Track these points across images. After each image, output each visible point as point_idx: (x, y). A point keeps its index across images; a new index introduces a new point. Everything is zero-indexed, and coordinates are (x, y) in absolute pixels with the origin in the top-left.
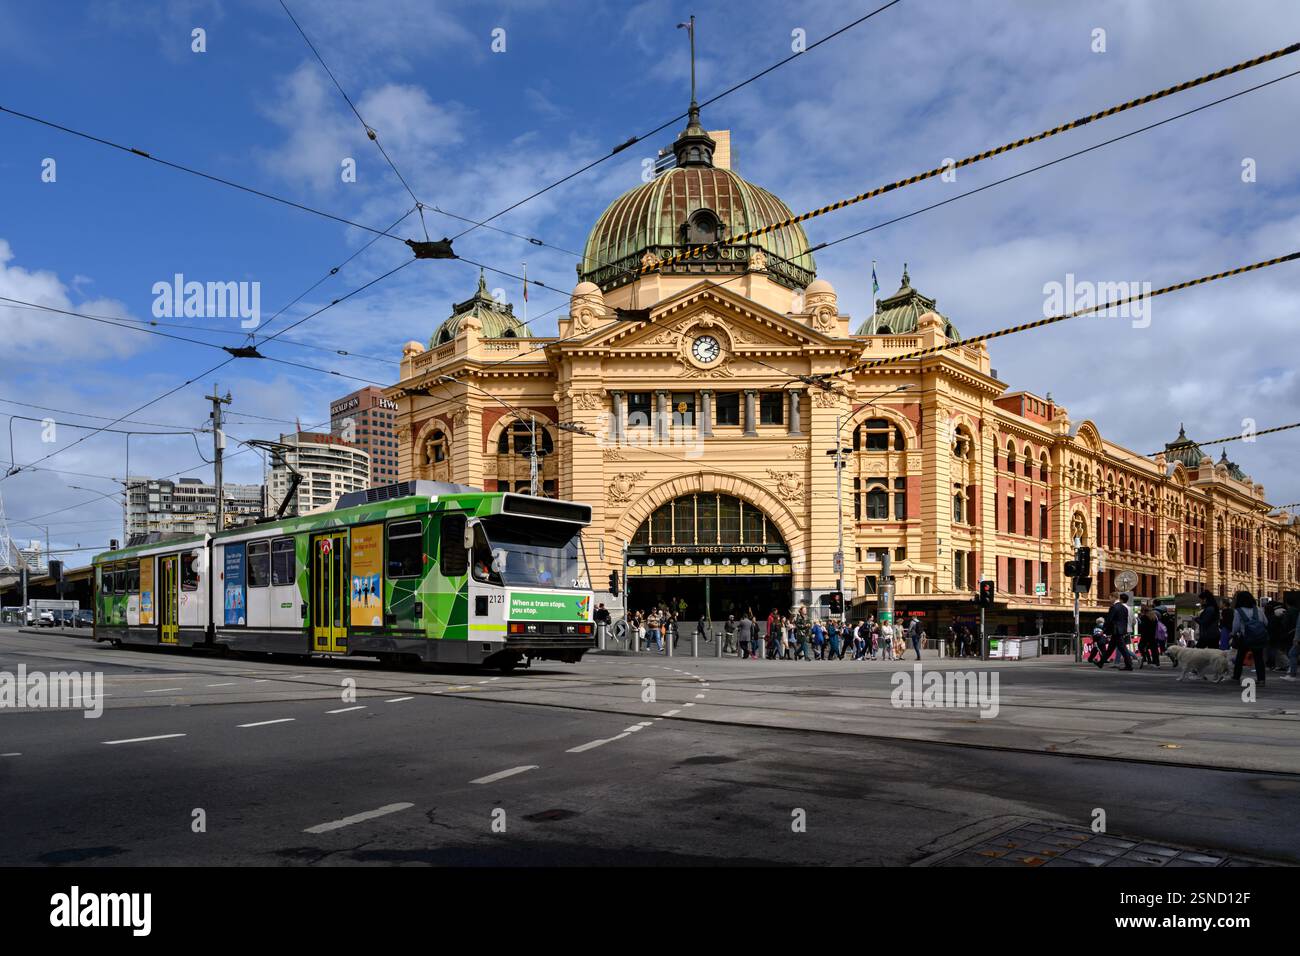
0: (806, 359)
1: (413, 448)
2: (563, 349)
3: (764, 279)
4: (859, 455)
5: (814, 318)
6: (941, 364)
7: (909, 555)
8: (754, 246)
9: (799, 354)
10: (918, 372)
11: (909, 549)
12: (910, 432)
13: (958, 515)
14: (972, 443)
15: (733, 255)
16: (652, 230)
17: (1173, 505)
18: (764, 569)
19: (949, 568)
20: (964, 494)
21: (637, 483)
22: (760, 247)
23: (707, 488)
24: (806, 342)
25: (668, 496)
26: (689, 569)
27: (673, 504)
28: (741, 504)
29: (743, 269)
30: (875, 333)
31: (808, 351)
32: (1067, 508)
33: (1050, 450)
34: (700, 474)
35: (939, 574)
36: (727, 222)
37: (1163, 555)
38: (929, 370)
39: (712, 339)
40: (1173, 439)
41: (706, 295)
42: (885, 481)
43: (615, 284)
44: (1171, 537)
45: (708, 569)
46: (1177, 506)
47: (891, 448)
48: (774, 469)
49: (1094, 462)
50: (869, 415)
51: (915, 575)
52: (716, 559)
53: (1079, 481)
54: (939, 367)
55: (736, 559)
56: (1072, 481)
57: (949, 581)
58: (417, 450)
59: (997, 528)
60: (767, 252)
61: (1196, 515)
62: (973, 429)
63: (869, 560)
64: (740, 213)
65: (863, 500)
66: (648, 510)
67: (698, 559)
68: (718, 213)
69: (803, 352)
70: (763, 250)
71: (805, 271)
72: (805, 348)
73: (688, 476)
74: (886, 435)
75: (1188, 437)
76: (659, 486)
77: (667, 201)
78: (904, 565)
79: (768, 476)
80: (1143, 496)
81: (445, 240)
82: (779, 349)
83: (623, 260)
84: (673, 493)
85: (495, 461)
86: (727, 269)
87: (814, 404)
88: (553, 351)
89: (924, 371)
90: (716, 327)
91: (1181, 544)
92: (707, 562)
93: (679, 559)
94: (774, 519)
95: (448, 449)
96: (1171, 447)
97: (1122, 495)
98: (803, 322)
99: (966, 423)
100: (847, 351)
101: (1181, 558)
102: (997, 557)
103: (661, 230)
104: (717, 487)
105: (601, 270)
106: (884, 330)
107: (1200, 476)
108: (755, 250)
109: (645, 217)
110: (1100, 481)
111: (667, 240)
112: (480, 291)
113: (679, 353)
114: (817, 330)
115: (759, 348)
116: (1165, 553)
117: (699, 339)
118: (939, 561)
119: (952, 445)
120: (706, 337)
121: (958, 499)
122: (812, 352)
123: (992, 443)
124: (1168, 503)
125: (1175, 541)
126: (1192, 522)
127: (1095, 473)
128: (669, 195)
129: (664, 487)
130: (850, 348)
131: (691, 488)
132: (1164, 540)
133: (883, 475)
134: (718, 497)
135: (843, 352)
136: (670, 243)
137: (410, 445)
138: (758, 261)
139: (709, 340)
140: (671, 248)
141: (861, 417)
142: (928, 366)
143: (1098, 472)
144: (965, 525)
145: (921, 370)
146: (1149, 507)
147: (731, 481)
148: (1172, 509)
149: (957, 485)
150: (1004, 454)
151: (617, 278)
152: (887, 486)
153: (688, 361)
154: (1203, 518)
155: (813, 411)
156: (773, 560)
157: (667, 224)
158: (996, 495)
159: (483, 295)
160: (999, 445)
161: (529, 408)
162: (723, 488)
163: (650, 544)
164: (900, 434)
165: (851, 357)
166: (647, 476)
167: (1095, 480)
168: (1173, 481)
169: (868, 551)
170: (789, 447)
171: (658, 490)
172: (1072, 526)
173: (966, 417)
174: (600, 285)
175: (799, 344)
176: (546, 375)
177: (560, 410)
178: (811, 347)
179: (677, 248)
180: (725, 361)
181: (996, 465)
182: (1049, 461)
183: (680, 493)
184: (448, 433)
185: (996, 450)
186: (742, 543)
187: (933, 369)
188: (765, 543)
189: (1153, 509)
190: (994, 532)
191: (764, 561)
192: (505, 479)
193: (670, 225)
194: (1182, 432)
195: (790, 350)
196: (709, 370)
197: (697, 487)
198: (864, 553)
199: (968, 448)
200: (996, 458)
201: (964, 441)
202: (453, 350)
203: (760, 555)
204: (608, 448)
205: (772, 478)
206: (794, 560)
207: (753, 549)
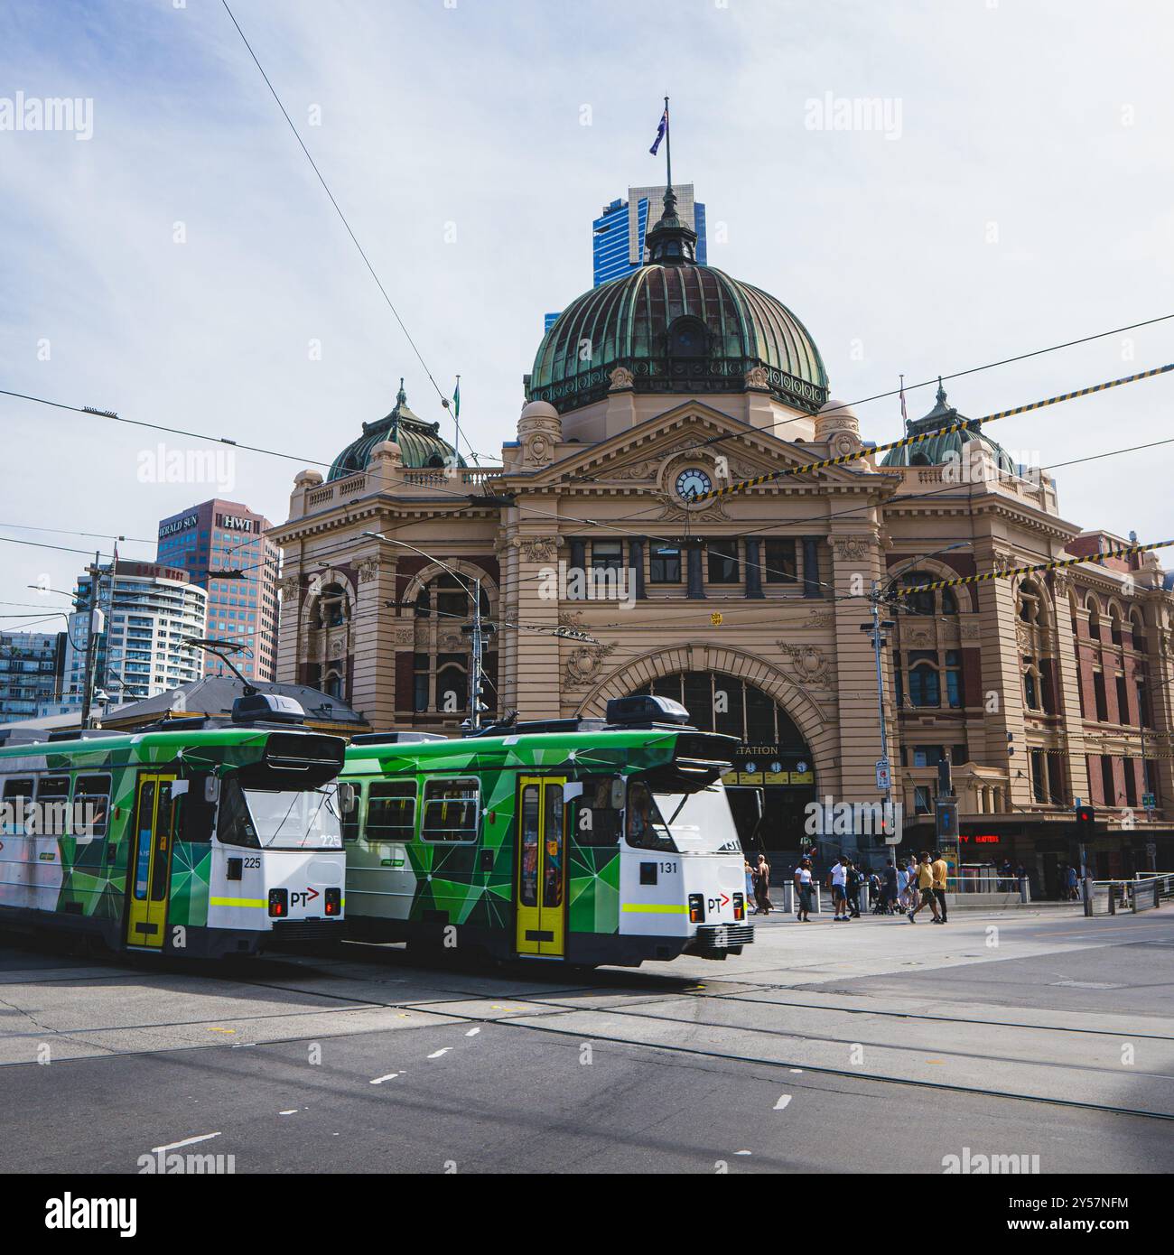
0: (823, 497)
1: (300, 607)
2: (509, 485)
3: (767, 399)
5: (832, 447)
6: (996, 504)
7: (971, 757)
8: (752, 360)
9: (815, 492)
10: (967, 513)
11: (971, 748)
12: (963, 593)
13: (1032, 702)
14: (1041, 604)
15: (726, 370)
16: (623, 340)
18: (777, 777)
19: (1025, 773)
20: (1037, 670)
21: (606, 660)
22: (760, 360)
23: (699, 666)
24: (823, 477)
25: (645, 677)
27: (652, 688)
28: (744, 687)
29: (739, 387)
30: (907, 463)
31: (826, 488)
34: (689, 648)
35: (1013, 783)
36: (716, 331)
38: (980, 510)
39: (702, 472)
41: (693, 419)
42: (933, 654)
43: (575, 403)
47: (939, 611)
48: (788, 641)
50: (908, 568)
54: (992, 508)
57: (1027, 791)
58: (306, 610)
59: (1083, 716)
60: (769, 367)
62: (1043, 586)
63: (918, 764)
64: (732, 321)
65: (905, 679)
68: (705, 320)
69: (820, 489)
70: (763, 364)
71: (816, 387)
72: (822, 485)
73: (673, 650)
74: (932, 593)
76: (634, 664)
77: (641, 305)
79: (778, 650)
82: (789, 486)
83: (585, 373)
84: (653, 674)
85: (412, 627)
86: (719, 385)
87: (836, 556)
88: (495, 488)
89: (975, 512)
90: (706, 458)
94: (789, 708)
95: (348, 609)
98: (819, 452)
99: (1033, 578)
100: (875, 489)
102: (1087, 755)
103: (634, 340)
104: (712, 665)
105: (556, 384)
106: (919, 460)
108: (753, 364)
109: (613, 324)
111: (642, 352)
112: (398, 407)
113: (659, 490)
117: (685, 472)
118: (1011, 764)
119: (1017, 606)
120: (693, 470)
121: (1030, 678)
122: (831, 490)
123: (1068, 603)
128: (643, 299)
129: (640, 666)
130: (879, 485)
131: (676, 666)
133: (929, 647)
134: (713, 678)
135: (870, 490)
136: (646, 355)
137: (296, 603)
138: (757, 378)
139: (697, 473)
140: (645, 360)
141: (897, 571)
142: (980, 506)
144: (1041, 713)
145: (971, 511)
147: (731, 656)
149: (1028, 660)
150: (1083, 617)
151: (578, 396)
152: (937, 662)
153: (670, 500)
155: (836, 566)
156: (789, 764)
157: (642, 334)
158: (1078, 670)
159: (402, 413)
160: (1078, 604)
161: (459, 558)
162: (720, 666)
164: (949, 593)
165: (880, 496)
166: (617, 651)
169: (915, 751)
170: (806, 612)
171: (633, 669)
174: (555, 404)
175: (814, 480)
176: (483, 515)
177: (502, 563)
178: (830, 485)
179: (654, 360)
180: (718, 500)
181: (1075, 630)
183: (662, 674)
184: (350, 589)
185: (1074, 611)
186: (746, 742)
187: (986, 510)
188: (777, 742)
190: (1080, 720)
191: (776, 766)
192: (424, 651)
193: (644, 334)
195: (802, 487)
196: (698, 512)
197: (684, 666)
198: (910, 752)
199: (1037, 609)
200: (1074, 621)
201: (1033, 601)
202: (362, 482)
203: (774, 759)
204: (566, 612)
205: (784, 653)
206: (818, 766)
207: (760, 750)
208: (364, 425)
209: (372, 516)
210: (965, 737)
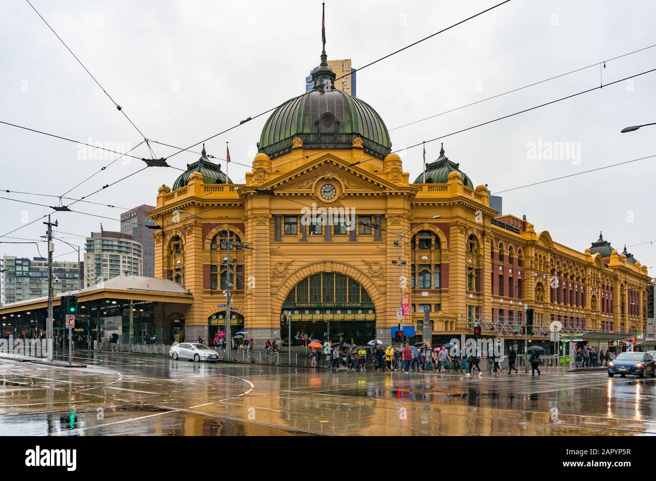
0: (385, 197)
1: (163, 246)
2: (248, 191)
3: (362, 152)
4: (415, 251)
5: (389, 175)
6: (461, 201)
7: (442, 308)
8: (356, 134)
9: (381, 195)
10: (448, 205)
11: (442, 305)
12: (443, 239)
13: (470, 286)
14: (478, 245)
15: (344, 139)
16: (299, 124)
17: (595, 278)
18: (360, 316)
19: (464, 315)
20: (474, 273)
21: (290, 267)
22: (360, 134)
23: (328, 270)
24: (384, 188)
25: (306, 275)
26: (318, 316)
27: (309, 279)
28: (348, 279)
29: (349, 147)
30: (424, 182)
31: (385, 193)
32: (533, 281)
33: (524, 248)
34: (325, 262)
35: (459, 319)
36: (341, 120)
37: (589, 306)
38: (454, 203)
39: (332, 186)
40: (596, 240)
41: (329, 161)
42: (430, 266)
43: (278, 155)
44: (594, 296)
45: (328, 316)
46: (597, 278)
47: (433, 248)
48: (367, 260)
49: (549, 255)
50: (421, 229)
51: (445, 320)
52: (333, 310)
53: (540, 265)
54: (459, 202)
55: (344, 310)
56: (536, 265)
57: (465, 323)
58: (165, 248)
59: (492, 293)
60: (364, 137)
61: (608, 284)
62: (479, 237)
63: (420, 312)
64: (348, 114)
65: (417, 276)
66: (295, 282)
67: (323, 310)
68: (336, 115)
69: (383, 193)
70: (361, 136)
71: (385, 147)
72: (384, 191)
73: (318, 263)
74: (431, 240)
75: (604, 239)
76: (301, 269)
78: (440, 314)
79: (362, 263)
80: (577, 273)
81: (162, 158)
82: (370, 192)
83: (282, 141)
84: (309, 273)
85: (209, 254)
86: (341, 146)
87: (389, 223)
88: (242, 192)
89: (452, 205)
90: (334, 179)
91: (599, 300)
92: (328, 312)
93: (312, 310)
94: (366, 288)
95: (183, 246)
96: (594, 245)
97: (565, 273)
98: (382, 177)
99: (475, 233)
100: (407, 193)
101: (599, 308)
102: (493, 309)
103: (304, 125)
104: (334, 270)
105: (270, 146)
106: (429, 181)
107: (611, 261)
108: (356, 136)
109: (294, 117)
110: (552, 265)
111: (307, 130)
112: (202, 157)
113: (313, 194)
114: (390, 182)
115: (358, 191)
116: (590, 306)
117: (324, 186)
119: (467, 246)
120: (328, 185)
121: (471, 276)
122: (388, 194)
123: (490, 244)
124: (592, 277)
125: (596, 298)
126: (605, 287)
127: (549, 260)
128: (309, 105)
129: (304, 270)
130: (409, 191)
131: (319, 270)
132: (589, 298)
133: (429, 263)
134: (335, 275)
135: (405, 194)
136: (309, 132)
137: (161, 244)
138: (358, 142)
139: (330, 186)
140: (309, 134)
141: (415, 230)
142: (454, 201)
143: (551, 260)
144: (474, 291)
145: (450, 204)
146: (580, 279)
147: (342, 266)
148: (594, 280)
149: (470, 269)
150: (497, 251)
151: (279, 151)
152: (431, 270)
153: (318, 198)
154: (612, 285)
155: (388, 227)
156: (365, 310)
158: (492, 274)
159: (204, 159)
160: (494, 246)
161: (228, 224)
162: (337, 270)
163: (296, 302)
164: (438, 240)
165: (410, 196)
166: (294, 263)
167: (549, 264)
168: (595, 264)
169: (419, 306)
170: (374, 247)
171: (301, 272)
172: (536, 290)
173: (475, 230)
174: (269, 155)
175: (381, 189)
176: (238, 205)
177: (246, 225)
178: (387, 191)
179: (312, 134)
180: (339, 198)
181: (492, 257)
182: (523, 254)
183: (313, 273)
184: (183, 238)
185: (492, 248)
186: (348, 302)
188: (360, 302)
189: (583, 281)
190: (491, 295)
191: (360, 312)
192: (215, 264)
193: (308, 122)
194: (601, 236)
195: (375, 193)
196: (330, 203)
197: (323, 270)
198: (417, 307)
199: (476, 248)
200: (492, 253)
201: (474, 244)
202: (186, 190)
203: (358, 309)
204: (273, 247)
205: (365, 265)
206: (377, 311)
207: (354, 305)
208: (188, 165)
209: (191, 205)
210: (441, 301)
